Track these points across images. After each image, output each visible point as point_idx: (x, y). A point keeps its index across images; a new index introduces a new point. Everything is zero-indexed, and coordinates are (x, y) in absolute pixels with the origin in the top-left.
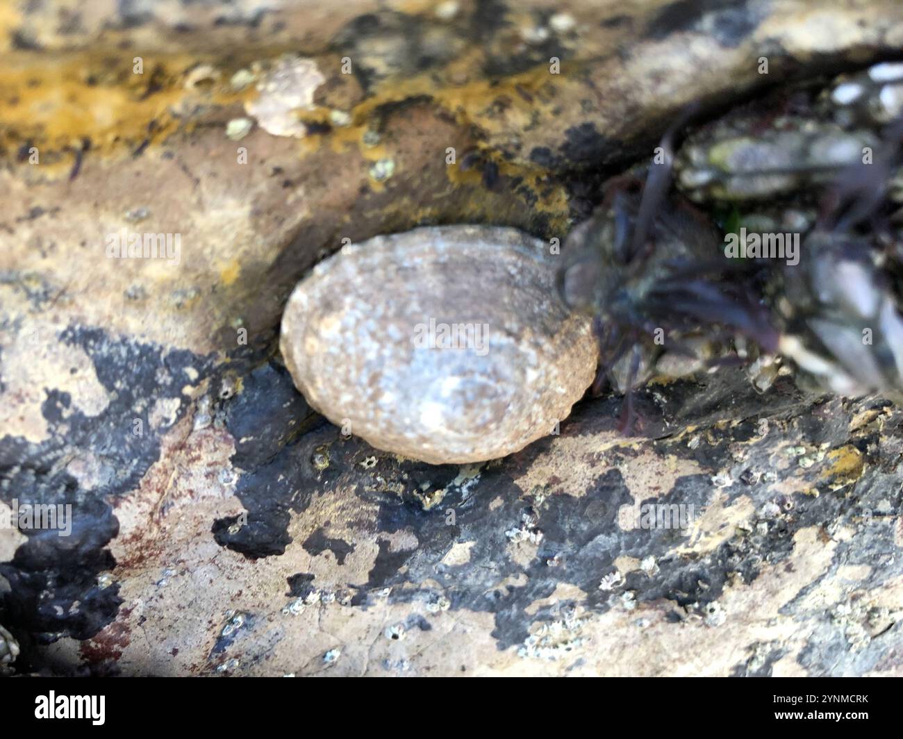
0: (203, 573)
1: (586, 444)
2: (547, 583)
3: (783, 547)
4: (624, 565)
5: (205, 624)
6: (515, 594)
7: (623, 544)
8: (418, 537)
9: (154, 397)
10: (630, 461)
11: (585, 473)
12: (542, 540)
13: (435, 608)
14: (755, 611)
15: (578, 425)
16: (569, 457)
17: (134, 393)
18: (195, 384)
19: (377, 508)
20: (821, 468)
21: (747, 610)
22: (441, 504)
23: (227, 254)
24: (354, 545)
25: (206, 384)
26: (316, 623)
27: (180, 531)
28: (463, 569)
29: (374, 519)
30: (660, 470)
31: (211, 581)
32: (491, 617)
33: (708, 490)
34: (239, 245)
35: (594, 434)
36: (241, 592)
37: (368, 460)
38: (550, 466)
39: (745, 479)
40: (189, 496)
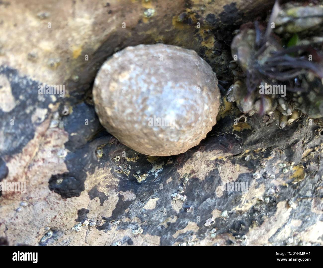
0: (40, 205)
1: (207, 155)
2: (184, 221)
3: (273, 210)
4: (216, 214)
5: (35, 234)
6: (170, 227)
7: (217, 203)
8: (136, 194)
9: (36, 106)
10: (222, 165)
11: (205, 169)
12: (186, 199)
13: (137, 232)
14: (260, 239)
15: (205, 147)
16: (200, 161)
17: (28, 102)
18: (54, 104)
19: (119, 180)
20: (289, 175)
21: (257, 239)
22: (146, 180)
23: (78, 42)
24: (109, 196)
25: (58, 105)
26: (84, 238)
27: (35, 180)
28: (152, 212)
29: (117, 185)
30: (233, 170)
31: (43, 210)
32: (159, 238)
33: (251, 180)
34: (84, 39)
35: (211, 151)
36: (56, 216)
37: (117, 157)
38: (192, 165)
39: (265, 176)
40: (42, 162)
